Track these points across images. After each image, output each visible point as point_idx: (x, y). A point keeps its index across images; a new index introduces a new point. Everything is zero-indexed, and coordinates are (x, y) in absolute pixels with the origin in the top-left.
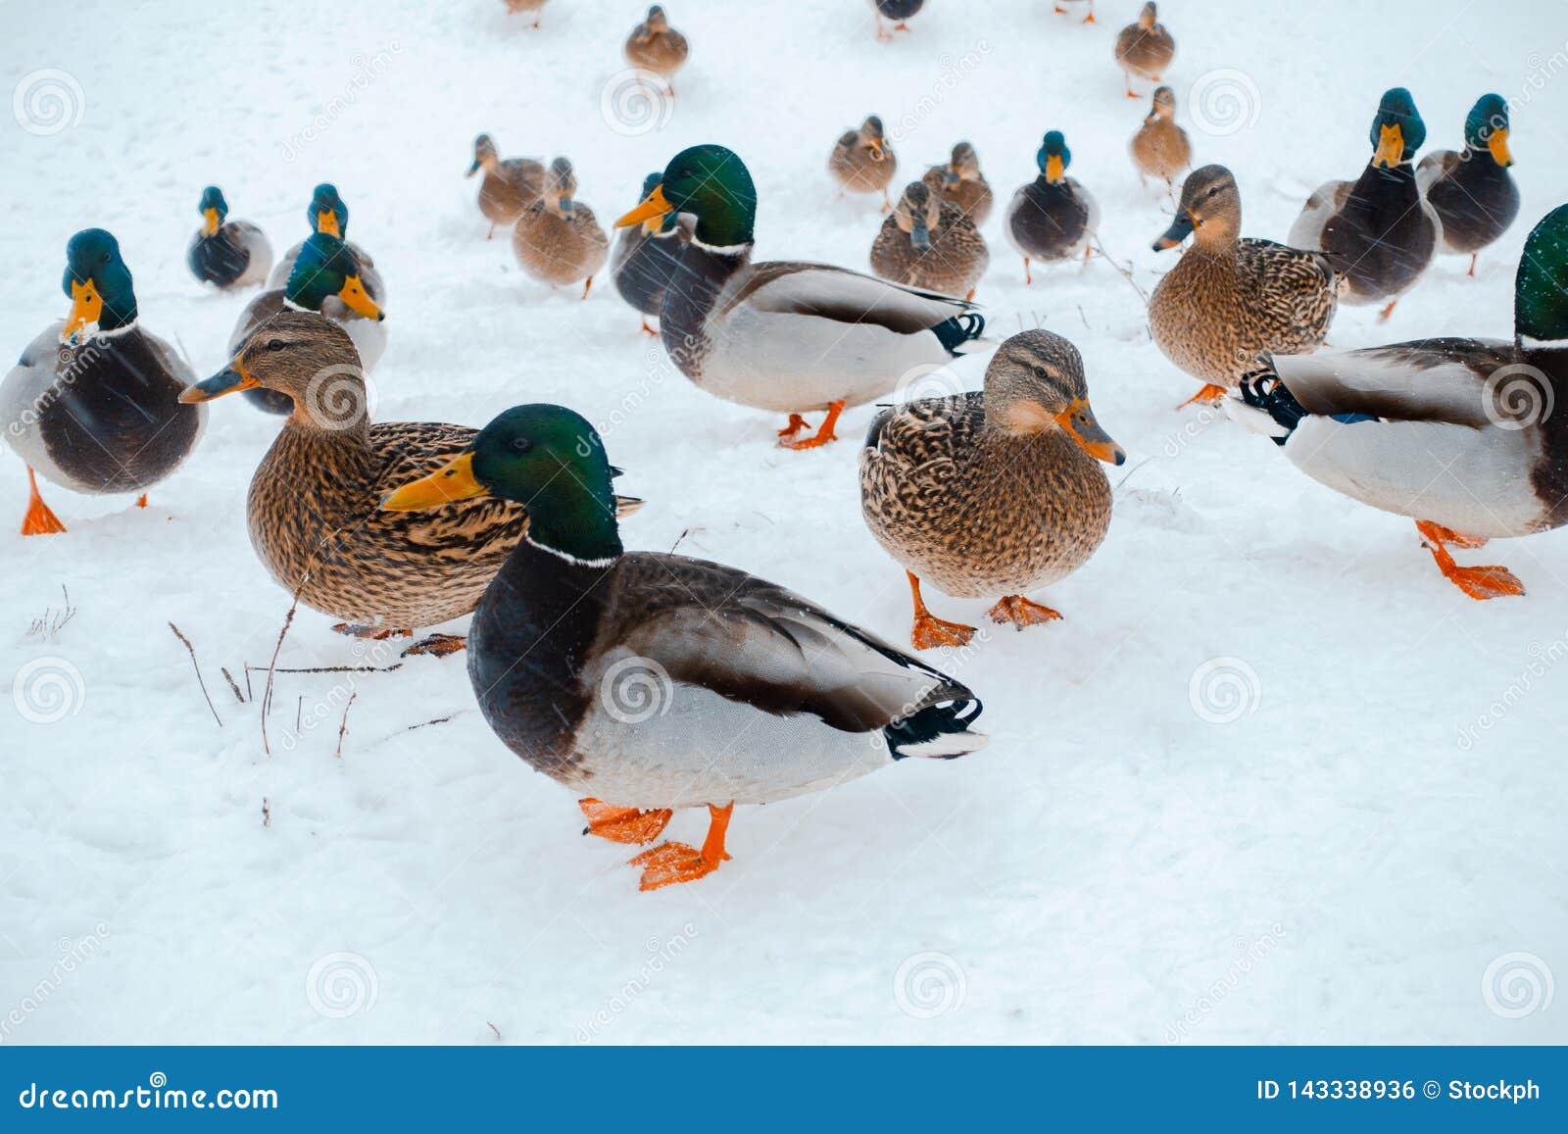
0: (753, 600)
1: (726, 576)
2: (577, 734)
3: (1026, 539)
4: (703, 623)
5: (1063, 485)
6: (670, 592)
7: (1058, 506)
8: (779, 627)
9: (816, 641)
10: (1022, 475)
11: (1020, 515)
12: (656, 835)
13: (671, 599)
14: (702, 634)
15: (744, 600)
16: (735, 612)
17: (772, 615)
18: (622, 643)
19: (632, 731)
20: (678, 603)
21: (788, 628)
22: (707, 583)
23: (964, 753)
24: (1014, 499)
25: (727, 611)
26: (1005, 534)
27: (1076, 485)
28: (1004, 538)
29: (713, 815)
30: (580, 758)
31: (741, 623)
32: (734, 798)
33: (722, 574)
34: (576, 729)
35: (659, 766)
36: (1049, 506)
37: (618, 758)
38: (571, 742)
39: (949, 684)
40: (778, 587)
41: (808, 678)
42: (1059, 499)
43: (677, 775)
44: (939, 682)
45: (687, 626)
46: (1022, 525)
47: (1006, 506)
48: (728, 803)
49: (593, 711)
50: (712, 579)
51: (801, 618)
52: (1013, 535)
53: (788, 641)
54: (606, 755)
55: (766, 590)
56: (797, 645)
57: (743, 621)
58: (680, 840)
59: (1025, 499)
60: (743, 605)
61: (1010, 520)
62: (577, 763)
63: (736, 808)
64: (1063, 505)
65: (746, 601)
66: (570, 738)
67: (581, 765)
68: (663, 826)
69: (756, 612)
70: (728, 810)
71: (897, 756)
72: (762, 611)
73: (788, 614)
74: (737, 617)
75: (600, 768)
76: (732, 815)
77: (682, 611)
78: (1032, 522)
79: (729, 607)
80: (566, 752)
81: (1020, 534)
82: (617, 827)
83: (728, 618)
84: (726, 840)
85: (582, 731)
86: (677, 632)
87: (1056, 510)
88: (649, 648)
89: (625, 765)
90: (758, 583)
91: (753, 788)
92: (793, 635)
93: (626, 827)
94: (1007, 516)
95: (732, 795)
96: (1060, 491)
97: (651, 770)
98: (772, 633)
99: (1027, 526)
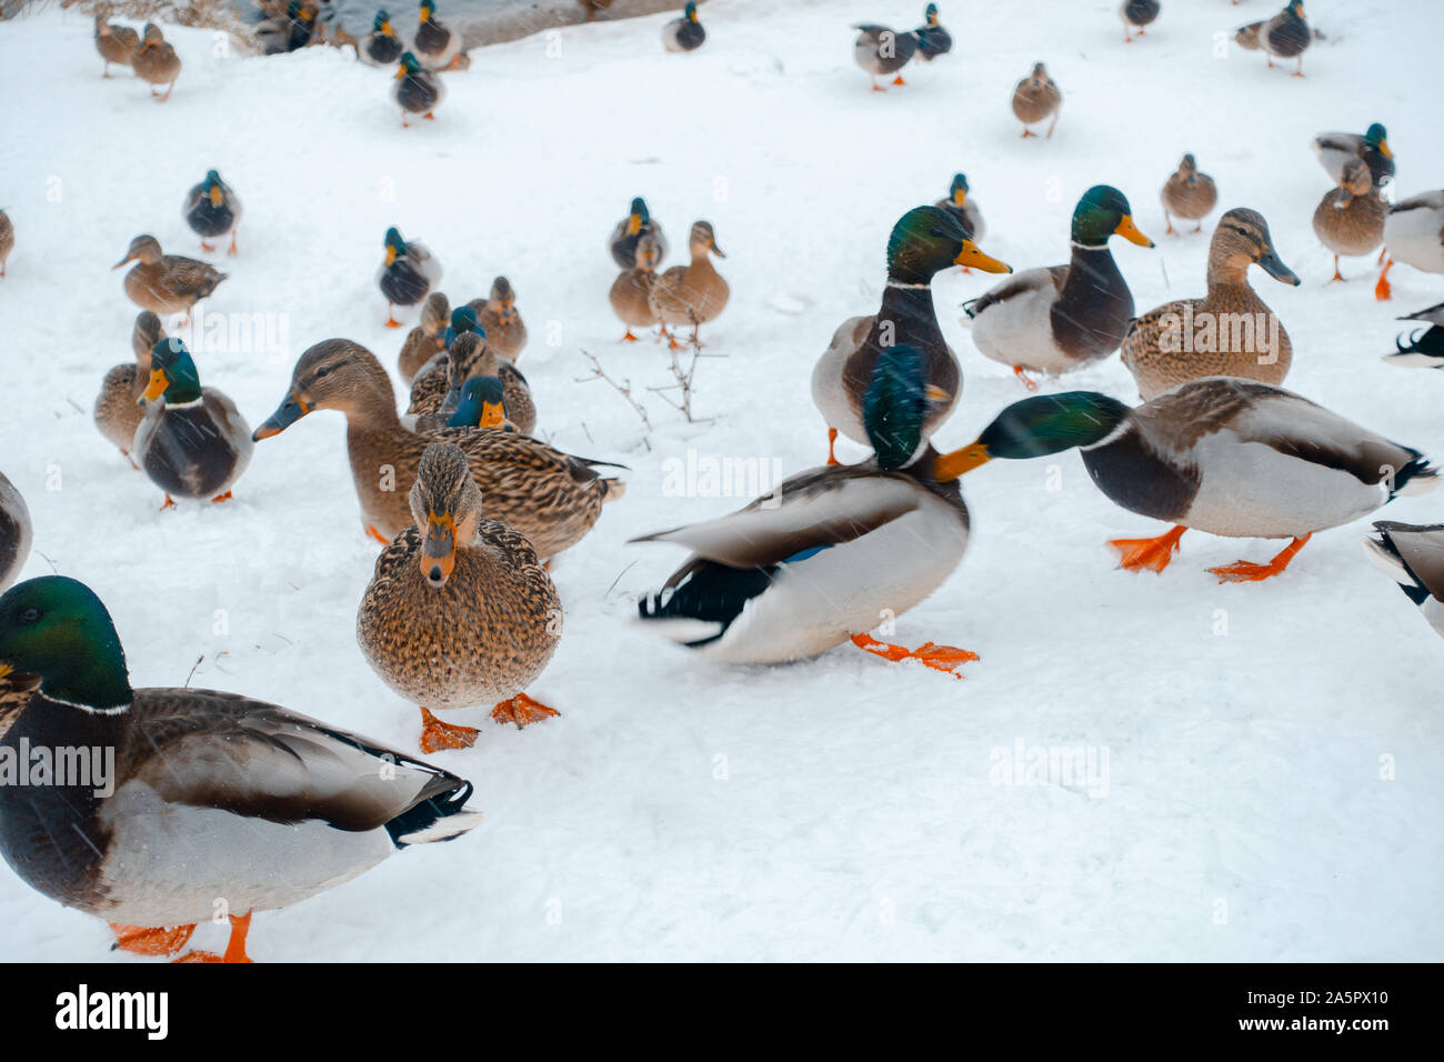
0: (253, 719)
1: (225, 701)
2: (102, 868)
3: (422, 650)
4: (208, 749)
5: (455, 598)
6: (174, 723)
7: (449, 617)
8: (278, 743)
9: (314, 752)
10: (420, 586)
11: (415, 625)
12: (181, 946)
13: (176, 729)
14: (208, 759)
15: (244, 720)
16: (238, 734)
17: (271, 733)
18: (134, 776)
19: (154, 858)
20: (183, 733)
21: (288, 744)
22: (206, 710)
23: (461, 833)
24: (411, 609)
25: (229, 734)
26: (404, 644)
27: (469, 598)
28: (403, 649)
29: (233, 924)
30: (108, 890)
31: (242, 743)
32: (253, 906)
33: (219, 699)
34: (101, 864)
35: (182, 886)
36: (441, 617)
37: (143, 885)
38: (98, 876)
39: (442, 775)
40: (273, 707)
41: (312, 787)
42: (450, 609)
43: (199, 893)
44: (432, 776)
45: (195, 753)
46: (417, 635)
47: (404, 617)
48: (247, 911)
49: (116, 844)
50: (211, 705)
51: (298, 732)
52: (410, 646)
53: (290, 756)
54: (133, 883)
55: (261, 710)
56: (299, 758)
57: (245, 741)
58: (203, 949)
59: (419, 609)
60: (243, 726)
61: (407, 631)
62: (105, 895)
63: (254, 916)
64: (454, 616)
65: (245, 722)
66: (96, 873)
67: (109, 896)
68: (187, 937)
69: (256, 731)
70: (246, 919)
71: (400, 845)
72: (262, 730)
73: (286, 730)
74: (238, 738)
75: (125, 896)
76: (251, 923)
77: (189, 740)
78: (426, 632)
79: (230, 730)
80: (93, 886)
81: (416, 645)
82: (143, 941)
83: (231, 741)
84: (247, 946)
85: (107, 864)
86: (185, 761)
87: (445, 620)
88: (160, 779)
89: (150, 889)
90: (256, 705)
91: (270, 895)
92: (295, 750)
93: (153, 940)
94: (404, 626)
95: (252, 903)
96: (452, 603)
97: (175, 890)
98: (273, 750)
99: (421, 636)
